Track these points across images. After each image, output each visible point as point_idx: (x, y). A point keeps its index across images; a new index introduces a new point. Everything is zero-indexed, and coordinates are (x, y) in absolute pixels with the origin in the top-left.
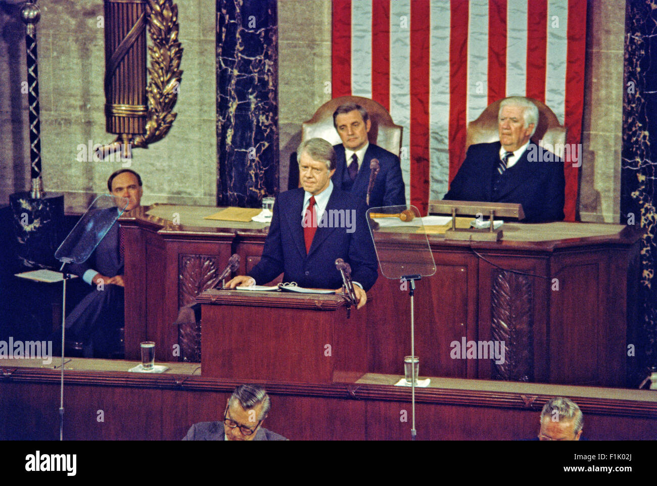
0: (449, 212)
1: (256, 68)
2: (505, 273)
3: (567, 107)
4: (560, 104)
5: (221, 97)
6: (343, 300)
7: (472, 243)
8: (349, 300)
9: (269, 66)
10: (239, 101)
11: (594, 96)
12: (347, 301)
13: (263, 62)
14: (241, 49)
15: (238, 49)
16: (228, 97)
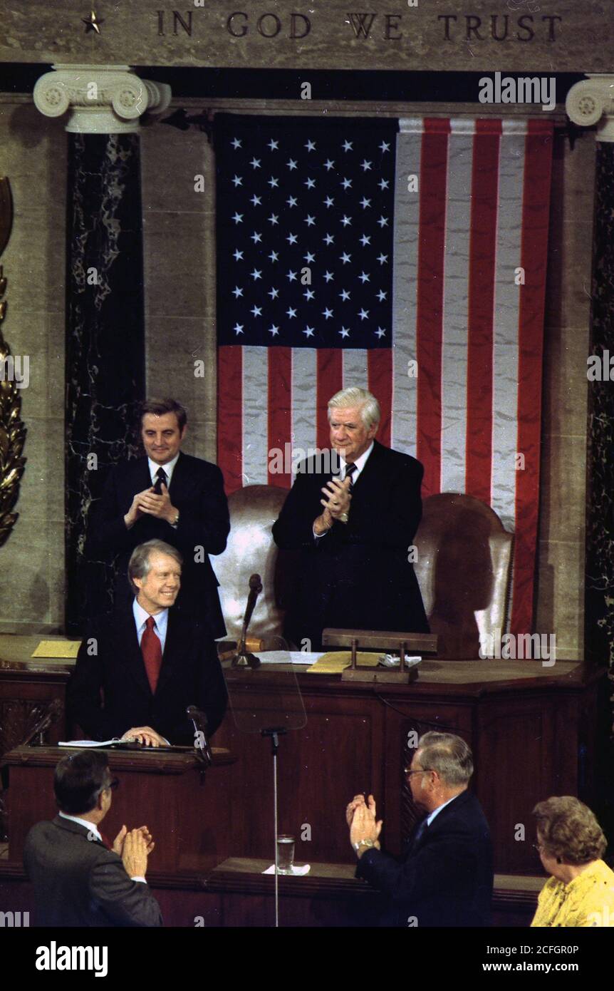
0: (348, 645)
1: (116, 456)
2: (419, 724)
3: (518, 507)
4: (509, 503)
5: (70, 492)
6: (193, 760)
7: (377, 685)
8: (202, 761)
9: (133, 452)
10: (93, 498)
11: (553, 495)
12: (199, 762)
13: (125, 447)
14: (96, 430)
15: (93, 431)
16: (80, 493)
